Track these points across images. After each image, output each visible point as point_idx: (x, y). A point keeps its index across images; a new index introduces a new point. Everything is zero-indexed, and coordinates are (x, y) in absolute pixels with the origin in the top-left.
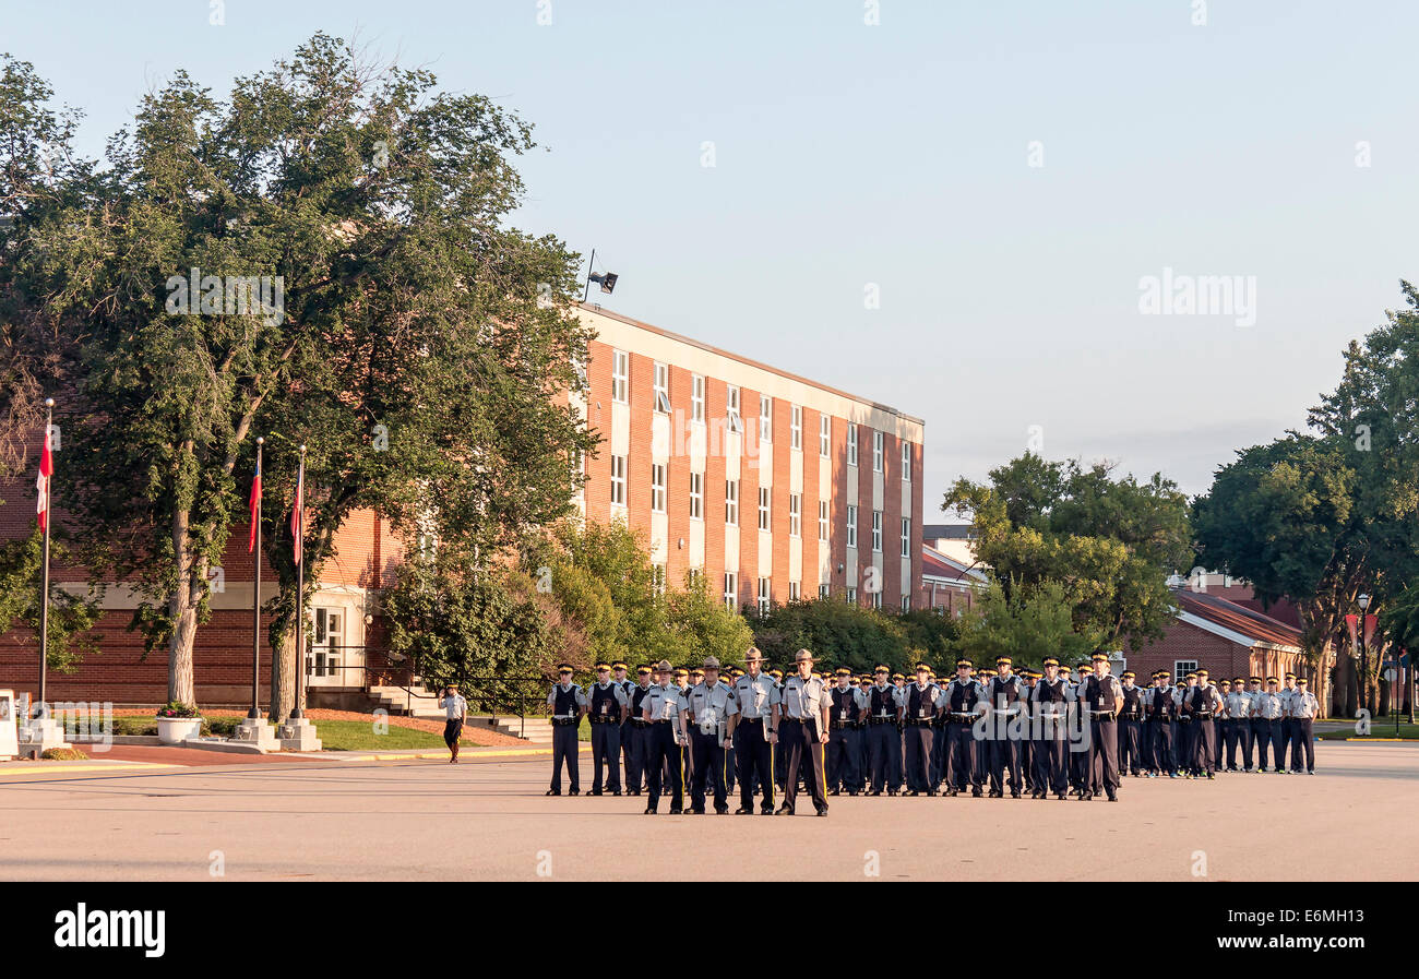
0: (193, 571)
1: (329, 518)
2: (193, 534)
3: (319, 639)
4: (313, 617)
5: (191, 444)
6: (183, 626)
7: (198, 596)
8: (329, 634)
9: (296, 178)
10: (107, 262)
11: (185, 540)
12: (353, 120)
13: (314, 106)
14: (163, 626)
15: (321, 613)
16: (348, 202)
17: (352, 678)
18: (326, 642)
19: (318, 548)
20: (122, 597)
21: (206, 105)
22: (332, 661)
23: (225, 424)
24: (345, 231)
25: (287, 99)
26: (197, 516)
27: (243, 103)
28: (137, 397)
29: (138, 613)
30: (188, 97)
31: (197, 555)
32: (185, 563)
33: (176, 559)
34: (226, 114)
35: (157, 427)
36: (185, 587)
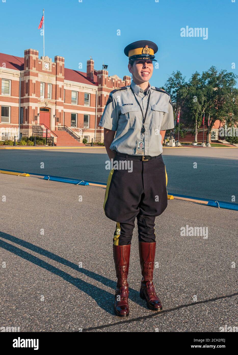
0: (197, 127)
1: (213, 122)
2: (197, 123)
3: (213, 135)
4: (212, 132)
5: (197, 113)
6: (196, 133)
7: (198, 130)
8: (214, 134)
9: (210, 83)
10: (187, 93)
11: (196, 124)
12: (216, 76)
13: (212, 74)
14: (194, 133)
15: (213, 132)
16: (217, 85)
17: (217, 139)
18: (214, 135)
19: (212, 125)
20: (190, 130)
21: (199, 75)
22: (214, 137)
23: (201, 111)
24: (215, 89)
25: (209, 74)
26: (198, 121)
27: (204, 74)
28: (191, 107)
29: (191, 132)
30: (197, 74)
31: (198, 125)
32: (196, 126)
33: (195, 126)
34: (201, 76)
35: (193, 111)
36: (196, 129)
